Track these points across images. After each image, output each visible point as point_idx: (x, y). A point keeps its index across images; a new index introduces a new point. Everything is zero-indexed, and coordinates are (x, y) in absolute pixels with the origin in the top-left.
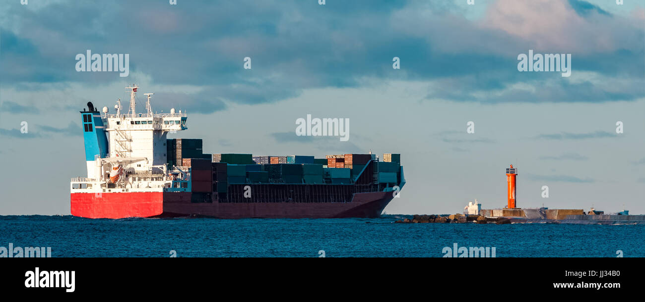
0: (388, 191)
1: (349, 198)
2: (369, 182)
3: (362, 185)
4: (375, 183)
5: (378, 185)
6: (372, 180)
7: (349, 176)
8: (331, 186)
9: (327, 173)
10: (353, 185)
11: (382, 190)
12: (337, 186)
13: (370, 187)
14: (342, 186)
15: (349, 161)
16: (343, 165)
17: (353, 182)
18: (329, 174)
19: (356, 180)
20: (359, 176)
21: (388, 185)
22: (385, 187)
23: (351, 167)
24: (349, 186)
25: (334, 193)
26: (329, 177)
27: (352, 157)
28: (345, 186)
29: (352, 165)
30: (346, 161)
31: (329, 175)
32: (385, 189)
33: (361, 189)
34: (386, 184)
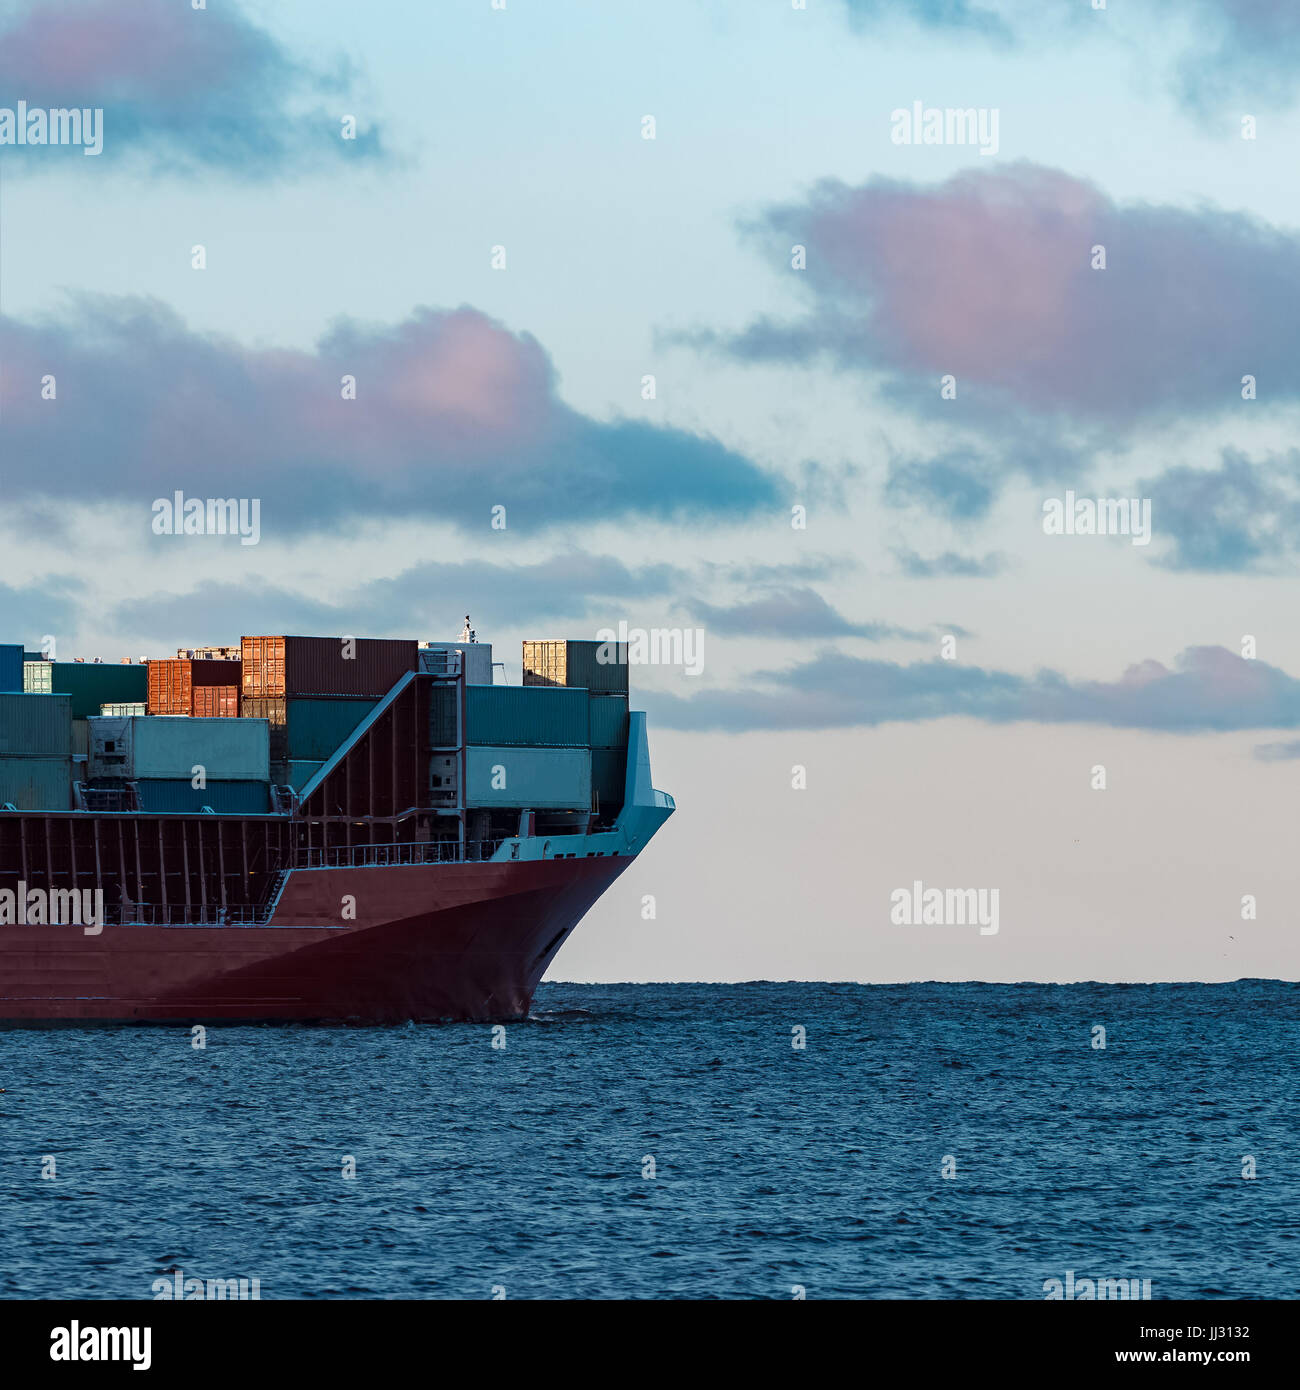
0: (523, 857)
1: (251, 899)
2: (403, 807)
3: (347, 819)
4: (442, 812)
5: (454, 819)
6: (424, 788)
7: (260, 768)
8: (128, 822)
9: (110, 746)
10: (284, 822)
11: (488, 852)
12: (173, 824)
13: (408, 830)
14: (210, 824)
15: (267, 677)
16: (232, 701)
17: (286, 802)
18: (118, 751)
19: (308, 791)
20: (329, 767)
21: (525, 821)
22: (513, 830)
23: (278, 714)
24: (256, 825)
25: (151, 862)
26: (118, 770)
27: (281, 652)
28: (233, 825)
29: (281, 703)
30: (247, 680)
31: (121, 759)
32: (508, 842)
33: (340, 844)
34: (517, 812)
